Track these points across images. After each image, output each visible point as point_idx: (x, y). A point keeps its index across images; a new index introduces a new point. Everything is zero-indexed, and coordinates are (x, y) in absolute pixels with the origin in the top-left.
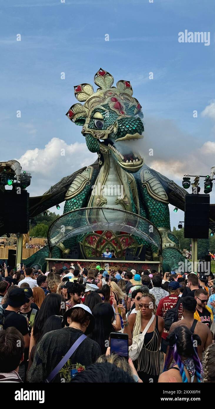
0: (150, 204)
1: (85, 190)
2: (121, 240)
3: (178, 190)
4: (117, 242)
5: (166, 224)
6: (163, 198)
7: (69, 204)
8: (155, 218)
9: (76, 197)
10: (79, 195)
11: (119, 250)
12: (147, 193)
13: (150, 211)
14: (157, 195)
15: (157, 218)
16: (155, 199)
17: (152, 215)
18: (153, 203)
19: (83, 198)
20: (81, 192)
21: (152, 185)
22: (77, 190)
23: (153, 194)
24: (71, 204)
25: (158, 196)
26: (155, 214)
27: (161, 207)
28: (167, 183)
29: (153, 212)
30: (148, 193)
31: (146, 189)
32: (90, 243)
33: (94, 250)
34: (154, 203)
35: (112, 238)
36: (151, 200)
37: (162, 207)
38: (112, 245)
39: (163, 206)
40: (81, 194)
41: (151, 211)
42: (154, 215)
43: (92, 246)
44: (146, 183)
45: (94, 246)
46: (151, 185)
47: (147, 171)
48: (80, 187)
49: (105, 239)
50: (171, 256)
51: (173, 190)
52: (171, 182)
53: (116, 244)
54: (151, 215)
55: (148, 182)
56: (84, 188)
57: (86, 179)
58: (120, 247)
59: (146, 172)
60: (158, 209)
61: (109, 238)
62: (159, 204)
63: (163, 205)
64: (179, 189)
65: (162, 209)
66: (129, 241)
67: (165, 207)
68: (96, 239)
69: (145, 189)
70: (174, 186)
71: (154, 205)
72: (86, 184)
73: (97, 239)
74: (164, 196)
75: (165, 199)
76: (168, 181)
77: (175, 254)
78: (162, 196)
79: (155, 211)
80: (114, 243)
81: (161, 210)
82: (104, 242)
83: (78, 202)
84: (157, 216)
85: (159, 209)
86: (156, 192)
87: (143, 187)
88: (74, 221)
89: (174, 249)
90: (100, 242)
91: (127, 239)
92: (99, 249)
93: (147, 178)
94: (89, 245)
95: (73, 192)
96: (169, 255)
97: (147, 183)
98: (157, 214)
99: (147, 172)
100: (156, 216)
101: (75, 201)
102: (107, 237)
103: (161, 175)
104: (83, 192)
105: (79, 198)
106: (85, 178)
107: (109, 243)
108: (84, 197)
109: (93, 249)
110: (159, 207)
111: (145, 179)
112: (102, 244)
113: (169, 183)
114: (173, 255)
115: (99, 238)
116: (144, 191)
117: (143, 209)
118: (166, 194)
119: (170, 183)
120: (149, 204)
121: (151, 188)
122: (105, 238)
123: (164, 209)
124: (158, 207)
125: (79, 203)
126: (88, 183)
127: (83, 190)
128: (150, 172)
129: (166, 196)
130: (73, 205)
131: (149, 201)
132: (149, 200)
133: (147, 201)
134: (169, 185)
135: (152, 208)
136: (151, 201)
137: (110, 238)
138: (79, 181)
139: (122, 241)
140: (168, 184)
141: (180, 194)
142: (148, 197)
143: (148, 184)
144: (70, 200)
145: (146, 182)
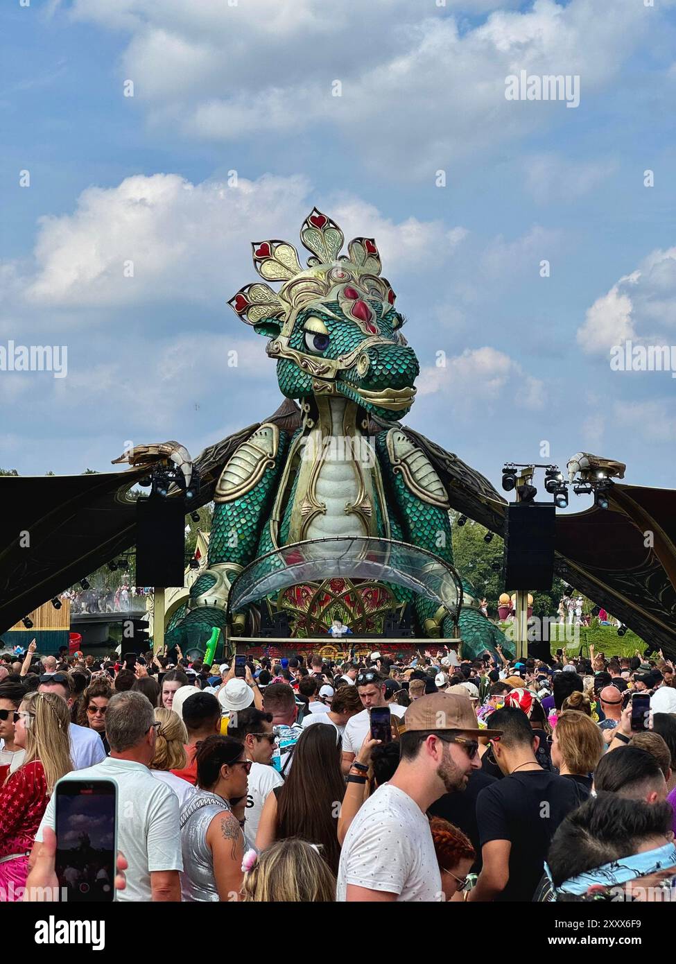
0: (411, 511)
1: (265, 481)
2: (363, 595)
3: (469, 477)
4: (356, 599)
5: (445, 554)
6: (439, 498)
7: (229, 513)
8: (422, 543)
9: (246, 497)
10: (251, 493)
11: (358, 617)
12: (404, 487)
13: (412, 526)
14: (426, 492)
15: (427, 542)
16: (422, 501)
17: (417, 536)
18: (418, 509)
19: (261, 498)
20: (256, 485)
21: (414, 468)
22: (246, 480)
23: (417, 488)
24: (235, 514)
25: (428, 493)
26: (423, 532)
27: (435, 518)
28: (444, 460)
29: (419, 529)
30: (407, 487)
31: (403, 477)
32: (293, 601)
33: (304, 616)
34: (421, 508)
35: (344, 591)
36: (413, 503)
37: (438, 518)
38: (344, 606)
39: (439, 516)
40: (256, 489)
41: (415, 526)
42: (420, 534)
43: (299, 608)
44: (400, 464)
45: (306, 609)
46: (411, 467)
47: (402, 436)
48: (252, 474)
49: (329, 593)
50: (470, 627)
51: (458, 477)
52: (451, 457)
53: (352, 604)
54: (414, 535)
55: (404, 460)
56: (263, 476)
57: (264, 456)
58: (361, 610)
59: (399, 438)
60: (429, 521)
61: (337, 592)
62: (432, 512)
63: (439, 513)
64: (472, 477)
65: (437, 523)
66: (380, 596)
67: (444, 518)
68: (308, 594)
69: (399, 477)
70: (460, 467)
71: (421, 514)
72: (266, 468)
73: (311, 593)
74: (440, 492)
75: (443, 499)
76: (445, 457)
77: (478, 622)
78: (436, 492)
79: (422, 526)
80: (348, 600)
81: (435, 523)
82: (326, 600)
83: (249, 507)
84: (428, 538)
85: (432, 523)
86: (424, 484)
87: (396, 472)
88: (242, 552)
89: (473, 610)
90: (317, 601)
91: (376, 592)
92: (316, 615)
93: (403, 452)
94: (292, 607)
95: (238, 486)
96: (465, 624)
97: (403, 463)
98: (426, 533)
99: (401, 439)
100: (425, 538)
101: (243, 506)
102: (335, 591)
103: (429, 442)
104: (260, 485)
105: (252, 498)
106: (264, 453)
107: (338, 601)
108: (263, 496)
109: (301, 613)
110: (432, 517)
111: (399, 454)
112: (322, 603)
113: (447, 461)
114: (473, 624)
115: (316, 591)
116: (398, 483)
117: (396, 523)
118: (442, 486)
119: (450, 461)
120: (408, 511)
121: (412, 474)
122: (330, 590)
123: (442, 521)
124: (428, 517)
125: (253, 510)
126: (271, 464)
127: (260, 481)
128: (406, 438)
129: (444, 493)
130: (238, 514)
131: (410, 505)
132: (410, 501)
133: (406, 504)
134: (449, 466)
135: (415, 519)
136: (413, 505)
137: (340, 591)
138: (248, 459)
139: (366, 596)
140: (446, 463)
141: (472, 486)
142: (407, 496)
143: (406, 465)
144: (231, 504)
145: (401, 461)
